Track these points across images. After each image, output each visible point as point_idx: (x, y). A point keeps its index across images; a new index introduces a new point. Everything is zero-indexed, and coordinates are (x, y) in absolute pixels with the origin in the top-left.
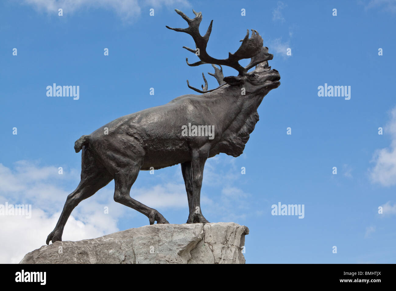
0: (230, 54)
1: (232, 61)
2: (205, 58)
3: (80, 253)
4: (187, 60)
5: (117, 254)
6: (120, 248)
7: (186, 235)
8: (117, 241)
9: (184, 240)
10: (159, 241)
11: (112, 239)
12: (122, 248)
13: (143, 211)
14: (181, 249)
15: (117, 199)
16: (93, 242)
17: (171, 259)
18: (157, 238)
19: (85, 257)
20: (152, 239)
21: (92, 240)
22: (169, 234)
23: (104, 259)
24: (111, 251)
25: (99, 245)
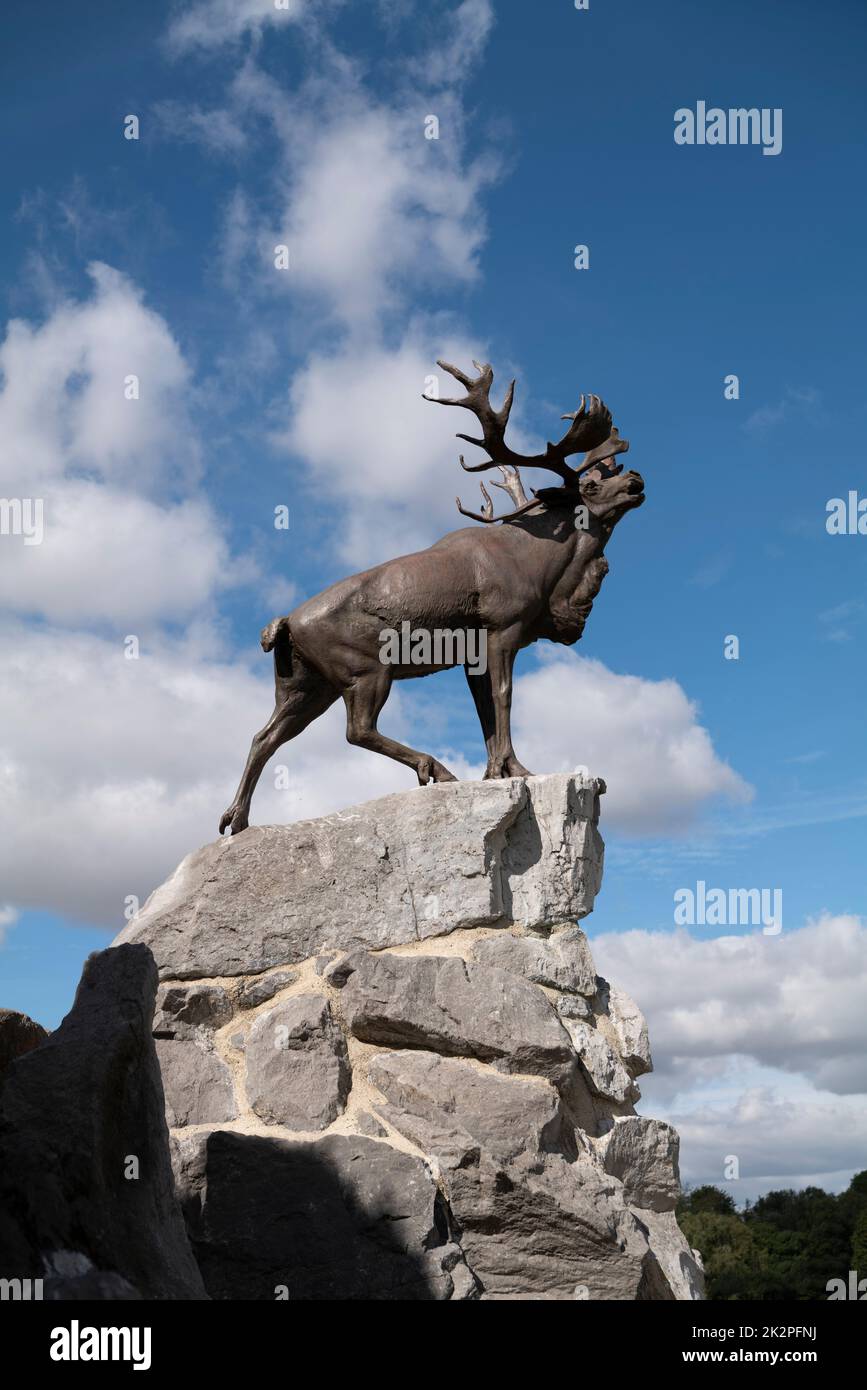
0: (549, 445)
1: (552, 459)
2: (501, 455)
3: (300, 848)
4: (462, 460)
5: (370, 845)
6: (376, 833)
7: (497, 801)
8: (367, 819)
9: (495, 811)
10: (447, 816)
11: (358, 816)
12: (379, 833)
13: (404, 759)
14: (490, 829)
15: (354, 739)
16: (322, 825)
17: (473, 849)
18: (442, 810)
19: (310, 855)
20: (435, 812)
21: (318, 820)
22: (465, 802)
23: (346, 855)
24: (358, 840)
25: (334, 829)
